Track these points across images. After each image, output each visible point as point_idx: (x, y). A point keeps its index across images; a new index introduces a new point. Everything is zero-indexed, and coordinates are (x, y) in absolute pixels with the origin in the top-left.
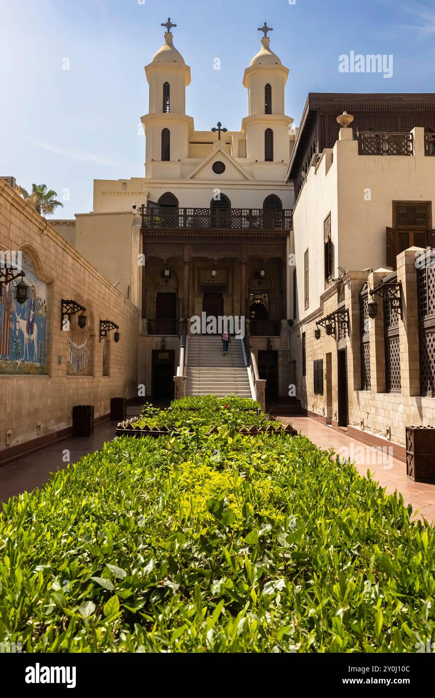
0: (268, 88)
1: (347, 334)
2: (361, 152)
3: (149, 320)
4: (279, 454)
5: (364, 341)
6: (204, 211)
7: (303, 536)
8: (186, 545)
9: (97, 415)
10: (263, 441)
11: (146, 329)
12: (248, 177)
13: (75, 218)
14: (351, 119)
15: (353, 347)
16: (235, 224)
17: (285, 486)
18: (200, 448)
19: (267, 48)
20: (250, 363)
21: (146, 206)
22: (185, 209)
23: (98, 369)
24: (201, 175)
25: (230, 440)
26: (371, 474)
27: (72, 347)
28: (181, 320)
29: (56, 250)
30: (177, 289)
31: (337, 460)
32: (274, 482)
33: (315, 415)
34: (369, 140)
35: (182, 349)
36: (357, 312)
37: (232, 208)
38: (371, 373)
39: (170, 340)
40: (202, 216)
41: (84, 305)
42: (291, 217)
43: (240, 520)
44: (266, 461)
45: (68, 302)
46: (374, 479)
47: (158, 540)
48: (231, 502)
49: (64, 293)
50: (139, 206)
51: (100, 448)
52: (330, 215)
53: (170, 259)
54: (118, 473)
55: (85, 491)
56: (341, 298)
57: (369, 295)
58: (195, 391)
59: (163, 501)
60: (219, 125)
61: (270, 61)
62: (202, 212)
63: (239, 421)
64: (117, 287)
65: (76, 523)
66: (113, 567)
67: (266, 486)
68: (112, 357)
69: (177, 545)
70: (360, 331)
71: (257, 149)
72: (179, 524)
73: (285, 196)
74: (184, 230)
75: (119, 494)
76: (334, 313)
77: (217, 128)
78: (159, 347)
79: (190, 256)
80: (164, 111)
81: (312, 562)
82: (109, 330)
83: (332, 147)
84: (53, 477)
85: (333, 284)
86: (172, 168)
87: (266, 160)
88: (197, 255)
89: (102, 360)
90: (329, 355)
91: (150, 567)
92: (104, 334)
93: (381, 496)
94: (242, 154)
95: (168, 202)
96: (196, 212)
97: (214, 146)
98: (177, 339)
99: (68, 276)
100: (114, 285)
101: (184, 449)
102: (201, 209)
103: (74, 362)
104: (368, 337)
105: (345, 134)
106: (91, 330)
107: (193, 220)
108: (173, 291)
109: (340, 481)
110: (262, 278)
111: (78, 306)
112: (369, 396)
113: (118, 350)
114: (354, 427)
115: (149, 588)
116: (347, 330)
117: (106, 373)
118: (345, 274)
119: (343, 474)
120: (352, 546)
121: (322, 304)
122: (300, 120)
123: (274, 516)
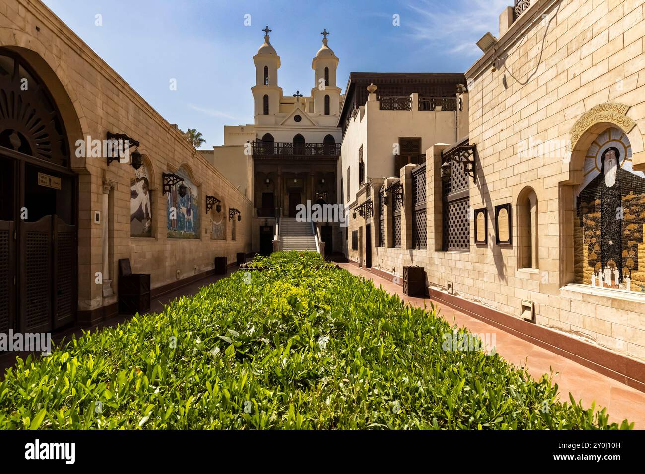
0: (327, 70)
1: (371, 215)
2: (381, 108)
3: (258, 209)
4: (331, 278)
5: (381, 219)
8: (274, 321)
9: (229, 263)
10: (322, 272)
11: (256, 214)
12: (315, 124)
13: (213, 149)
14: (375, 88)
15: (375, 222)
16: (307, 152)
17: (333, 294)
18: (286, 275)
19: (326, 45)
20: (316, 233)
21: (255, 142)
22: (278, 143)
23: (229, 236)
24: (287, 123)
25: (303, 271)
27: (213, 224)
28: (276, 208)
29: (202, 167)
30: (274, 191)
32: (327, 291)
33: (353, 262)
34: (386, 101)
35: (277, 225)
36: (378, 202)
37: (305, 142)
38: (385, 237)
39: (270, 220)
40: (288, 147)
41: (220, 199)
42: (340, 148)
43: (307, 310)
44: (323, 282)
45: (210, 197)
48: (302, 301)
49: (208, 192)
50: (251, 141)
52: (362, 146)
53: (270, 173)
56: (368, 195)
57: (384, 192)
58: (285, 247)
60: (298, 92)
61: (328, 53)
62: (288, 145)
63: (309, 263)
64: (239, 190)
67: (321, 293)
68: (237, 229)
70: (379, 212)
71: (320, 108)
72: (271, 312)
73: (336, 135)
74: (278, 156)
76: (364, 203)
77: (297, 94)
78: (264, 225)
79: (281, 171)
80: (265, 84)
82: (235, 214)
83: (364, 105)
85: (364, 186)
86: (270, 119)
87: (326, 114)
88: (285, 170)
89: (231, 231)
90: (361, 228)
92: (232, 216)
94: (311, 110)
95: (268, 139)
96: (285, 145)
97: (295, 105)
98: (274, 220)
99: (210, 182)
100: (237, 188)
101: (276, 276)
102: (287, 143)
103: (215, 231)
104: (383, 217)
105: (372, 97)
106: (224, 214)
107: (283, 150)
108: (272, 192)
110: (323, 184)
111: (216, 199)
112: (383, 250)
113: (241, 226)
114: (375, 268)
116: (371, 213)
117: (233, 239)
118: (371, 180)
121: (357, 199)
122: (346, 89)
123: (326, 307)
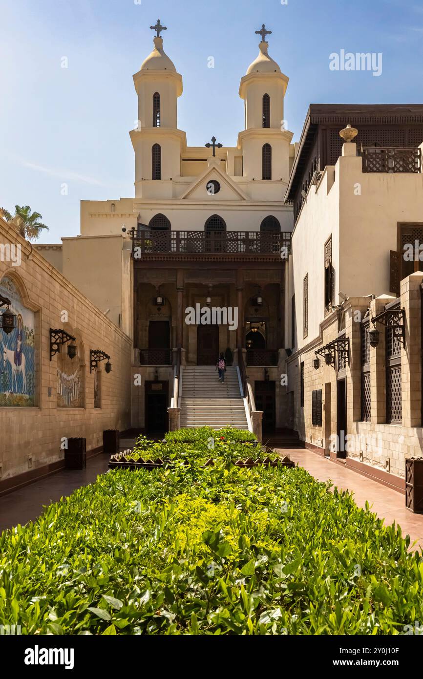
0: (266, 99)
1: (347, 363)
2: (365, 170)
3: (141, 350)
4: (276, 486)
5: (365, 371)
6: (198, 234)
7: (300, 567)
8: (181, 576)
9: (89, 448)
10: (260, 473)
11: (138, 359)
12: (244, 197)
13: (61, 242)
14: (355, 133)
15: (353, 377)
16: (231, 248)
17: (282, 518)
18: (196, 481)
19: (265, 53)
20: (246, 394)
21: (136, 229)
22: (178, 232)
23: (90, 400)
24: (194, 195)
25: (226, 473)
26: (370, 505)
27: (61, 378)
28: (175, 349)
29: (42, 276)
30: (170, 317)
31: (336, 491)
32: (271, 514)
33: (313, 447)
34: (374, 156)
35: (176, 380)
36: (358, 341)
37: (227, 230)
38: (371, 403)
39: (163, 370)
40: (195, 240)
41: (73, 334)
42: (290, 240)
43: (236, 552)
44: (263, 493)
45: (57, 332)
46: (372, 511)
47: (153, 572)
48: (227, 534)
49: (52, 322)
50: (129, 229)
51: (94, 481)
52: (331, 238)
53: (162, 286)
54: (112, 506)
55: (79, 524)
56: (341, 326)
57: (371, 323)
58: (190, 423)
59: (159, 534)
60: (214, 139)
61: (269, 69)
62: (195, 235)
63: (235, 453)
64: (107, 316)
65: (71, 555)
66: (109, 597)
67: (262, 518)
68: (104, 388)
69: (173, 577)
70: (362, 359)
71: (253, 166)
72: (175, 556)
73: (283, 217)
74: (177, 254)
75: (114, 527)
76: (334, 342)
77: (211, 143)
78: (152, 378)
79: (184, 282)
80: (155, 125)
81: (308, 592)
82: (100, 360)
83: (334, 163)
84: (46, 510)
85: (334, 311)
86: (163, 187)
87: (264, 178)
88: (191, 281)
89: (93, 391)
90: (328, 386)
91: (146, 598)
92: (94, 365)
93: (379, 527)
94: (239, 172)
95: (160, 224)
96: (190, 235)
97: (208, 163)
98: (170, 369)
99: (55, 304)
100: (105, 313)
101: (179, 481)
102: (195, 232)
103: (64, 393)
104: (369, 367)
105: (348, 150)
106: (82, 360)
107: (187, 244)
108: (166, 319)
109: (338, 513)
110: (260, 305)
111: (67, 335)
112: (368, 427)
113: (110, 381)
114: (353, 459)
115: (145, 618)
116: (347, 359)
117: (97, 405)
118: (346, 300)
119: (340, 506)
120: (349, 576)
121: (321, 333)
122: (300, 134)
123: (270, 548)
